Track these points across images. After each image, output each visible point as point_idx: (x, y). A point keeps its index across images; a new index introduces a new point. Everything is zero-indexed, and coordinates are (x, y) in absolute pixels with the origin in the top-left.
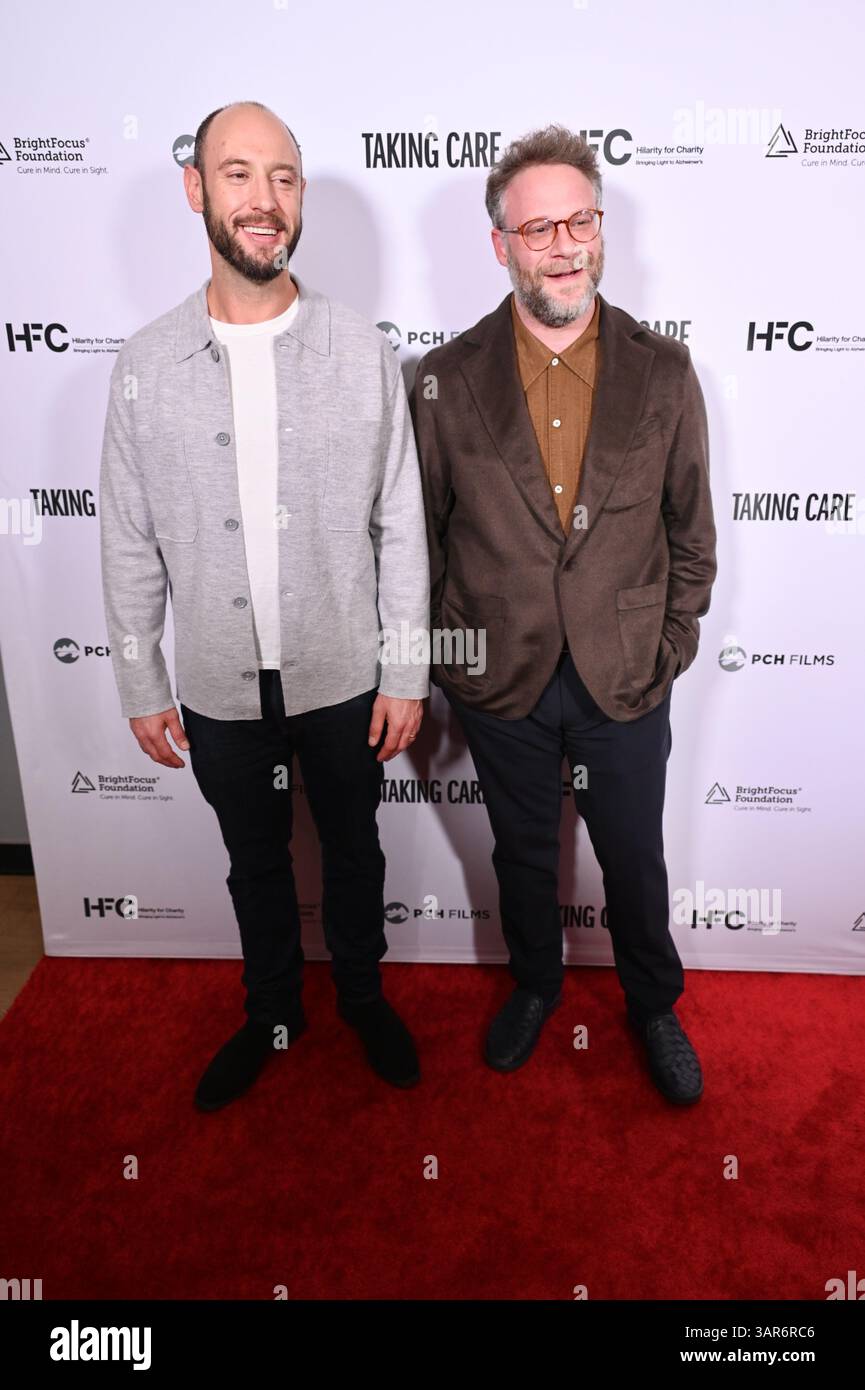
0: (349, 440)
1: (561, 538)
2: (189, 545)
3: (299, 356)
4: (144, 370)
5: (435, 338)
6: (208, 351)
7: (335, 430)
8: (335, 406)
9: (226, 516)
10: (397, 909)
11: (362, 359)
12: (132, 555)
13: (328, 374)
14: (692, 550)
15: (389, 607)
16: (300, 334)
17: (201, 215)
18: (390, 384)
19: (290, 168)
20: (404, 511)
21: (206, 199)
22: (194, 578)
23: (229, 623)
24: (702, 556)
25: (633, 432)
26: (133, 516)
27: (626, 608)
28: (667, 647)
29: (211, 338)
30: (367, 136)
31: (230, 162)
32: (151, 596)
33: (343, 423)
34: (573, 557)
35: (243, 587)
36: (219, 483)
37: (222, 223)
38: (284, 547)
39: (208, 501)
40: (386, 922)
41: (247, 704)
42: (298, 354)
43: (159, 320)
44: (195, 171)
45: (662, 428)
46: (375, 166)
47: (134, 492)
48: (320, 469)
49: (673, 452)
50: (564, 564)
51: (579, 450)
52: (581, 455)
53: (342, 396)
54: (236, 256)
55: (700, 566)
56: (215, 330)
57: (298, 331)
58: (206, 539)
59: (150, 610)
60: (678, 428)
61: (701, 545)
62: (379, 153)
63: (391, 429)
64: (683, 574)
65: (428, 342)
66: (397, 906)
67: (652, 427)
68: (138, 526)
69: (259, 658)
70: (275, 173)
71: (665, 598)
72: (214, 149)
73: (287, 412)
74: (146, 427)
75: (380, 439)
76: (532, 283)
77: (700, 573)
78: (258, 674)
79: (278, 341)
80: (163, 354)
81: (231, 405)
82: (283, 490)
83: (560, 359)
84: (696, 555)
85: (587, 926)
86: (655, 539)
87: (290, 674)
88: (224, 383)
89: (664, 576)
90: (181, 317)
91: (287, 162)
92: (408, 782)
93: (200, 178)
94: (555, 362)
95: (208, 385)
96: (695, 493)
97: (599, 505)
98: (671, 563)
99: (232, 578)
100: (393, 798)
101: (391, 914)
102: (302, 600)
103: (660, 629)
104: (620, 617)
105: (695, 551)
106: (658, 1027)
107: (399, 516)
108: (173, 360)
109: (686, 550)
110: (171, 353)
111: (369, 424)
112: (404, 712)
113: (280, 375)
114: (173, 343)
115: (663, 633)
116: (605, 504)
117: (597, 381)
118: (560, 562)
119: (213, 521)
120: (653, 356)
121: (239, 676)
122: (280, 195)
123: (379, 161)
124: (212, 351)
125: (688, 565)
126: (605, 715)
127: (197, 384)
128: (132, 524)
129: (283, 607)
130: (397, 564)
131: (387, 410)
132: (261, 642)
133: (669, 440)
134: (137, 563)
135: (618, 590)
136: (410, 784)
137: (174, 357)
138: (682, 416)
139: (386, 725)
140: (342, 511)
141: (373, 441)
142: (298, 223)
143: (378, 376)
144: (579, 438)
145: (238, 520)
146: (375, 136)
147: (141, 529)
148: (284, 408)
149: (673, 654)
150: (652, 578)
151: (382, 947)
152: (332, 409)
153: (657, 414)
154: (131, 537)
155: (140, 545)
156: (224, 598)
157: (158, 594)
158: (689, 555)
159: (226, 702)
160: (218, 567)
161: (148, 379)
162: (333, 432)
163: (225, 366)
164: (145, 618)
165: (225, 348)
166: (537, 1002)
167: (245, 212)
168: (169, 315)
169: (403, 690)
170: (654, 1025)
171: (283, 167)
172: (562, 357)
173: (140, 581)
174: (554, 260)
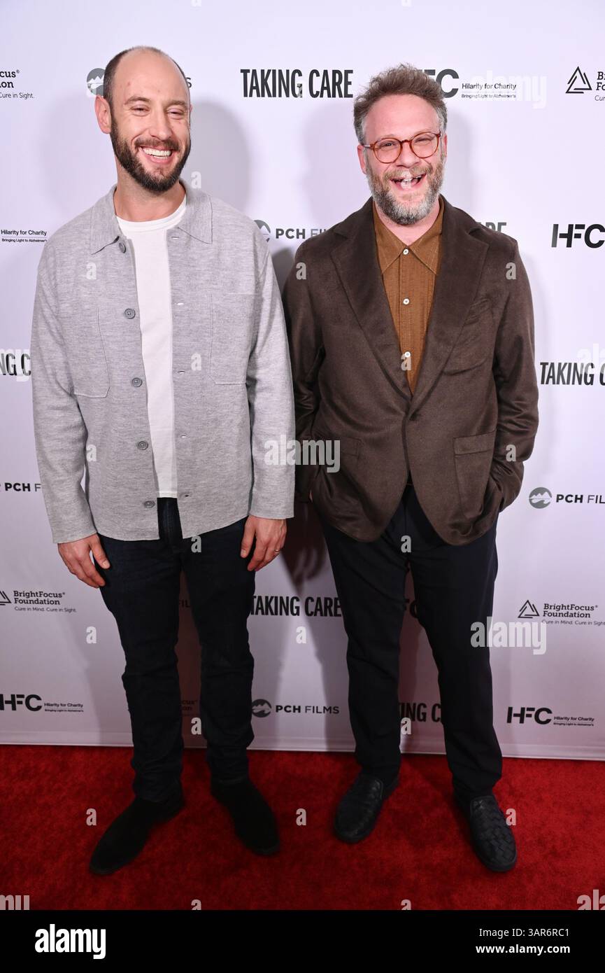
0: (229, 310)
1: (407, 394)
2: (104, 400)
3: (188, 245)
4: (65, 260)
5: (298, 234)
6: (117, 243)
7: (218, 302)
8: (216, 284)
9: (133, 375)
10: (262, 705)
11: (237, 244)
12: (58, 408)
13: (211, 258)
14: (516, 406)
15: (259, 443)
16: (188, 227)
17: (109, 135)
18: (260, 264)
19: (182, 103)
20: (271, 366)
21: (114, 124)
22: (105, 426)
23: (134, 462)
24: (525, 411)
25: (468, 311)
26: (59, 378)
27: (463, 453)
28: (494, 484)
29: (119, 234)
30: (245, 72)
31: (135, 100)
32: (74, 442)
33: (224, 297)
34: (418, 410)
35: (145, 433)
36: (127, 349)
37: (126, 144)
38: (178, 399)
39: (117, 363)
40: (253, 716)
41: (147, 528)
42: (186, 244)
43: (76, 220)
44: (105, 101)
45: (493, 306)
46: (251, 95)
47: (59, 357)
48: (207, 334)
49: (501, 326)
50: (410, 415)
51: (423, 324)
52: (425, 328)
53: (222, 275)
54: (137, 170)
55: (523, 420)
56: (121, 227)
57: (186, 225)
58: (115, 394)
59: (74, 453)
60: (506, 307)
61: (524, 403)
62: (254, 85)
63: (262, 300)
64: (509, 426)
65: (293, 237)
66: (262, 702)
67: (484, 306)
68: (62, 385)
69: (157, 489)
70: (170, 108)
71: (493, 446)
72: (121, 87)
73: (179, 290)
74: (67, 305)
75: (254, 309)
76: (382, 186)
77: (524, 425)
78: (156, 502)
79: (170, 234)
80: (80, 248)
81: (135, 286)
82: (176, 352)
83: (409, 250)
84: (521, 410)
85: (420, 720)
86: (488, 397)
87: (185, 504)
88: (131, 270)
89: (493, 428)
90: (93, 218)
91: (180, 99)
92: (272, 597)
93: (109, 107)
94: (406, 252)
95: (117, 271)
96: (520, 358)
97: (439, 368)
98: (499, 416)
99: (136, 426)
100: (260, 611)
101: (257, 709)
102: (193, 442)
103: (489, 471)
104: (456, 461)
105: (519, 407)
106: (479, 805)
107: (267, 370)
108: (88, 252)
109: (512, 406)
110: (87, 246)
111: (245, 297)
112: (269, 530)
113: (172, 260)
114: (87, 237)
115: (491, 474)
116: (444, 368)
117: (439, 268)
118: (407, 413)
119: (121, 378)
120: (486, 249)
121: (141, 504)
122: (174, 124)
123: (254, 91)
124: (120, 244)
125: (513, 418)
126: (442, 540)
127: (108, 271)
128: (59, 384)
129: (179, 447)
130: (266, 408)
131: (258, 286)
132: (158, 475)
133: (498, 317)
134: (63, 415)
135: (455, 438)
136: (274, 600)
137: (89, 249)
138: (509, 298)
139: (255, 540)
140: (226, 367)
141: (249, 310)
142: (188, 143)
143: (251, 258)
144: (423, 315)
145: (142, 378)
146: (251, 71)
147: (66, 387)
148: (177, 287)
149: (498, 490)
150: (484, 429)
151: (249, 736)
152: (215, 286)
153: (488, 296)
154: (58, 394)
155: (65, 400)
156: (129, 442)
157: (79, 440)
158: (514, 411)
159: (130, 525)
160: (125, 416)
161: (68, 267)
162: (216, 305)
163: (131, 255)
164: (69, 460)
165: (130, 241)
166: (378, 784)
167: (146, 137)
168: (83, 216)
169: (269, 511)
170: (476, 804)
171: (176, 103)
172: (411, 248)
173: (65, 429)
174: (398, 168)
